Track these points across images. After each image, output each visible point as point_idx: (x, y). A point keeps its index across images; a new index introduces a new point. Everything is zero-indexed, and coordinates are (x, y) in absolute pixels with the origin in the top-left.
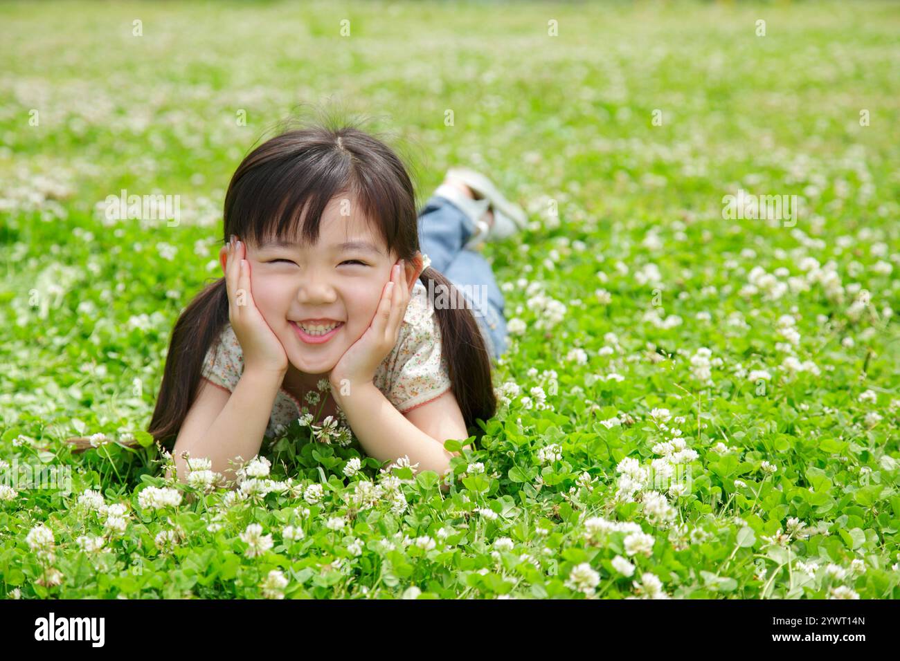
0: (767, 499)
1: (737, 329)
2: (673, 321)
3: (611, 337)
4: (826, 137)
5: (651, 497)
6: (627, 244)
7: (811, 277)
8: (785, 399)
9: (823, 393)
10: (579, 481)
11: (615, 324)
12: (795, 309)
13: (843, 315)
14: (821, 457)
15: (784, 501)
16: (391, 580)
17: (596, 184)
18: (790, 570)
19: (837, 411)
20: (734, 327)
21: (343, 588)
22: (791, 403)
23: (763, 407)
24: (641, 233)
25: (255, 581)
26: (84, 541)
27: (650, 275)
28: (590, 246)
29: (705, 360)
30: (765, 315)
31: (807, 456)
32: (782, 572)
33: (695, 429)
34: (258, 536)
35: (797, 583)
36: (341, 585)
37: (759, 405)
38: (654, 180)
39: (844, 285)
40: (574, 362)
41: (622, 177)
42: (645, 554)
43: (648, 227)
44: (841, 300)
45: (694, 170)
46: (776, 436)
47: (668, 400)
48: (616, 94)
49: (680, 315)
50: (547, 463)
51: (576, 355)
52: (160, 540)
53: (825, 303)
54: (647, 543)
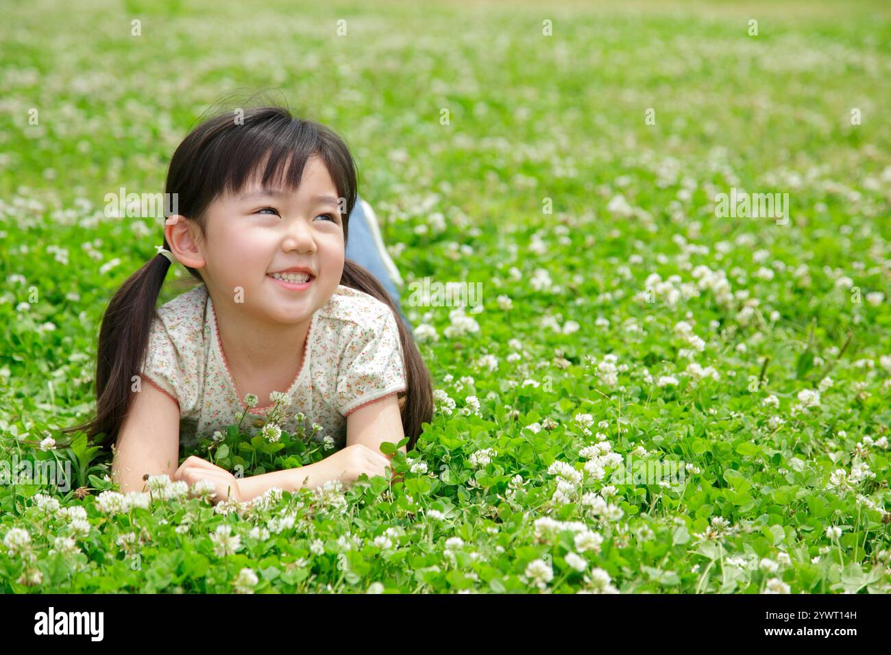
0: (692, 499)
1: (636, 335)
2: (571, 327)
3: (515, 343)
4: (684, 136)
5: (589, 498)
6: (514, 249)
7: (702, 284)
8: (693, 404)
9: (727, 398)
10: (512, 484)
11: (515, 329)
12: (690, 315)
13: (734, 321)
14: (736, 459)
15: (708, 500)
16: (352, 578)
17: (466, 184)
18: (722, 564)
19: (742, 415)
20: (632, 332)
21: (306, 585)
22: (699, 408)
23: (674, 412)
24: (524, 237)
25: (224, 579)
26: (61, 542)
27: (542, 281)
28: (476, 249)
29: (612, 366)
30: (660, 320)
31: (724, 459)
32: (715, 566)
33: (614, 433)
34: (228, 536)
35: (729, 577)
36: (304, 583)
37: (670, 410)
38: (523, 180)
39: (733, 292)
40: (485, 368)
41: (491, 177)
42: (594, 551)
43: (531, 231)
44: (731, 306)
45: (564, 171)
46: (693, 440)
47: (583, 405)
48: (469, 88)
49: (576, 320)
50: (479, 467)
51: (487, 361)
52: (123, 541)
53: (716, 309)
54: (596, 541)
